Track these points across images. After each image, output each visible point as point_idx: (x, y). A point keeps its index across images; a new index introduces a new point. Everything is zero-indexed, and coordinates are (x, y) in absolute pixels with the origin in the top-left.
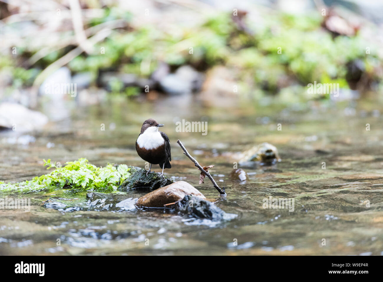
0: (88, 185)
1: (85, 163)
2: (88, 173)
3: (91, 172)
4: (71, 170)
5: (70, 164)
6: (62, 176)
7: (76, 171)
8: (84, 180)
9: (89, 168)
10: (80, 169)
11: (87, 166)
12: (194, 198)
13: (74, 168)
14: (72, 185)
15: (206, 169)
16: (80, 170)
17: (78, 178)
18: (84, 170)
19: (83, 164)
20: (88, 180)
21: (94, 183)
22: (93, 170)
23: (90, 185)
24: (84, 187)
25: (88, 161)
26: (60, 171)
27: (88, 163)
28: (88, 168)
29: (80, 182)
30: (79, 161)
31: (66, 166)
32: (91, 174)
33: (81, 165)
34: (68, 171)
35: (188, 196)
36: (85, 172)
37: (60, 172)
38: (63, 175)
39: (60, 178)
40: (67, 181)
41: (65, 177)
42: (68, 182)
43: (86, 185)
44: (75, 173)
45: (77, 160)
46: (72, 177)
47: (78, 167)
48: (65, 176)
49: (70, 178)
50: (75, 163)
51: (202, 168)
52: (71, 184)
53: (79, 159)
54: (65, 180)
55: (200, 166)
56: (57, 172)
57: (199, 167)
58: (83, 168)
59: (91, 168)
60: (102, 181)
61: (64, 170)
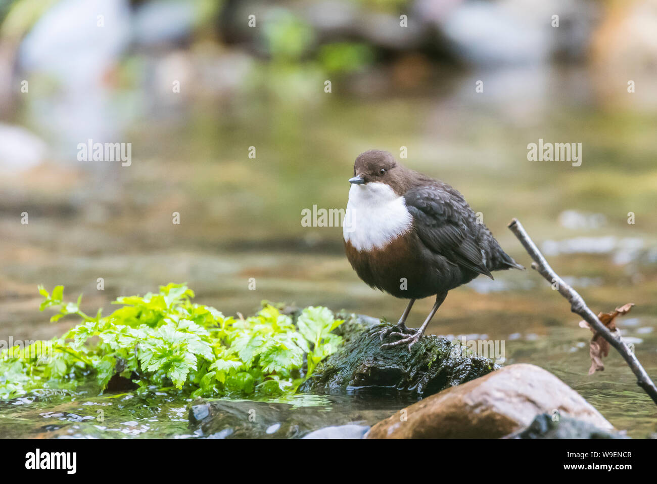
0: (193, 378)
1: (184, 299)
2: (193, 335)
3: (203, 331)
4: (134, 326)
5: (132, 306)
6: (103, 347)
7: (151, 329)
8: (179, 361)
9: (198, 319)
10: (166, 320)
11: (190, 311)
12: (568, 425)
13: (144, 317)
14: (137, 378)
15: (607, 321)
16: (165, 324)
17: (160, 354)
18: (181, 326)
19: (177, 305)
20: (195, 359)
21: (213, 373)
22: (210, 327)
23: (200, 378)
24: (179, 386)
25: (192, 294)
26: (96, 327)
27: (193, 301)
28: (194, 319)
29: (167, 366)
30: (162, 294)
31: (118, 312)
32: (204, 339)
33: (168, 307)
34: (124, 327)
35: (547, 418)
36: (184, 331)
37: (96, 333)
38: (106, 341)
39: (95, 352)
40: (119, 362)
41: (114, 351)
42: (123, 367)
43: (188, 379)
44: (148, 334)
45: (157, 291)
46: (138, 350)
47: (160, 317)
48: (112, 348)
49: (131, 352)
50: (148, 300)
51: (595, 317)
52: (134, 376)
53: (162, 287)
54: (115, 360)
55: (589, 311)
56: (86, 330)
57: (585, 316)
58: (175, 318)
59: (205, 320)
60: (240, 364)
61: (109, 326)
